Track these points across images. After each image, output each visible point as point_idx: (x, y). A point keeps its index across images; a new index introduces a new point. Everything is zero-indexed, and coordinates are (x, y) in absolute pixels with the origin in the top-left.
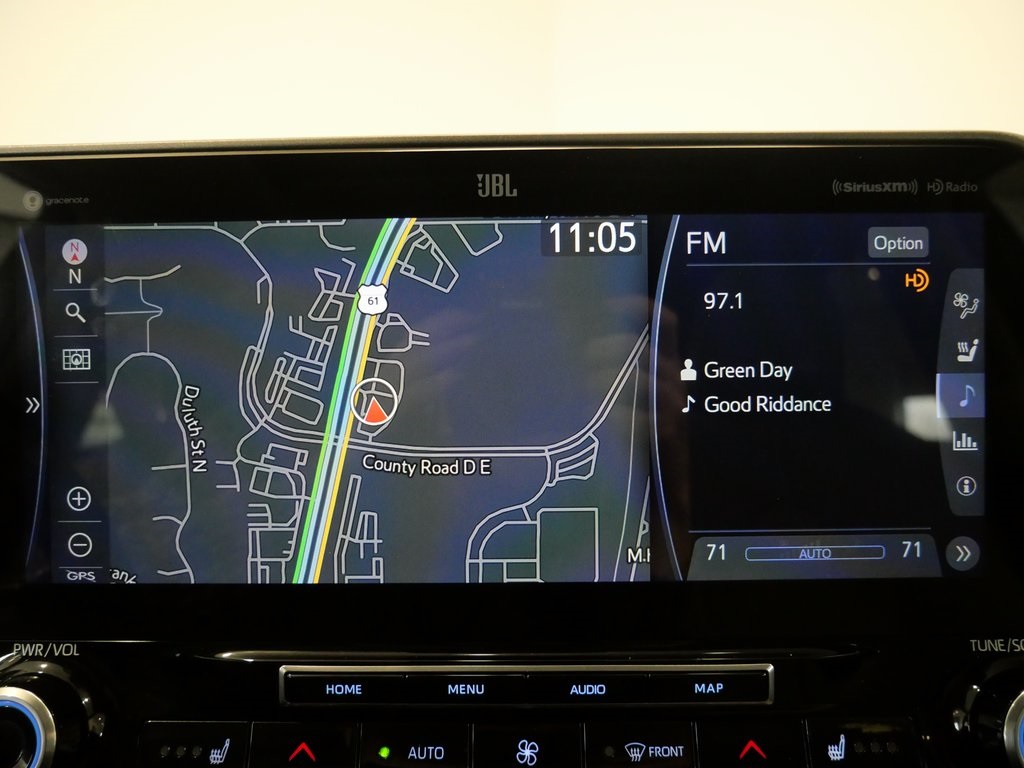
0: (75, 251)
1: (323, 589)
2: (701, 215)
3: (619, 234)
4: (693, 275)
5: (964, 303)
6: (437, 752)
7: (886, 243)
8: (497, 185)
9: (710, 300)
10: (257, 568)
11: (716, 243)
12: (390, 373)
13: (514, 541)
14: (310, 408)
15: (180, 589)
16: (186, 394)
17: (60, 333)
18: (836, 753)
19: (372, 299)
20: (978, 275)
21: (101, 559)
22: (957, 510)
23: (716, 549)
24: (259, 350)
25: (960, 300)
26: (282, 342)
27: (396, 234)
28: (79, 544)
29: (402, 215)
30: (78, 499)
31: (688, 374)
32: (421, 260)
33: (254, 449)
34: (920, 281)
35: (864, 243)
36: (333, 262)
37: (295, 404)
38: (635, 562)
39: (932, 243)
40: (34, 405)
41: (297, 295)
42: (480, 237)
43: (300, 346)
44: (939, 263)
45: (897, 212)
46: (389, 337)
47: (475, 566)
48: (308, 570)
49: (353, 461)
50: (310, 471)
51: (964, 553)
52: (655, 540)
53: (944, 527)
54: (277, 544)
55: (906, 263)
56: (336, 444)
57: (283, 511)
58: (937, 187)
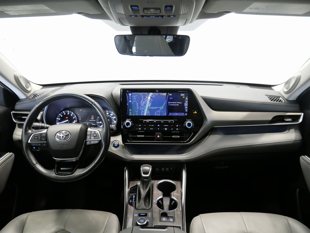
0: (130, 94)
1: (146, 116)
2: (170, 93)
3: (165, 94)
4: (170, 97)
5: (187, 99)
6: (153, 125)
7: (182, 95)
8: (157, 91)
9: (170, 98)
10: (142, 115)
11: (171, 95)
12: (150, 102)
13: (158, 113)
14: (145, 105)
15: (137, 116)
16: (137, 104)
17: (129, 100)
18: (177, 126)
19: (149, 98)
20: (188, 97)
21: (132, 114)
22: (186, 112)
23: (170, 114)
24: (142, 101)
25: (186, 98)
26: (143, 100)
27: (151, 94)
28: (130, 113)
29: (151, 92)
30: (130, 110)
31: (169, 103)
32: (152, 95)
33: (142, 107)
34: (184, 97)
35: (180, 95)
36: (147, 95)
37: (144, 104)
38: (165, 114)
39: (185, 95)
40: (127, 104)
41: (144, 97)
42: (156, 94)
43: (145, 101)
44: (185, 96)
45: (182, 93)
46: (151, 100)
47: (155, 115)
48: (145, 115)
49: (148, 108)
50: (145, 108)
51: (186, 114)
52: (167, 113)
53: (185, 113)
54: (143, 113)
55: (183, 96)
56: (147, 107)
57: (144, 111)
58: (185, 91)
